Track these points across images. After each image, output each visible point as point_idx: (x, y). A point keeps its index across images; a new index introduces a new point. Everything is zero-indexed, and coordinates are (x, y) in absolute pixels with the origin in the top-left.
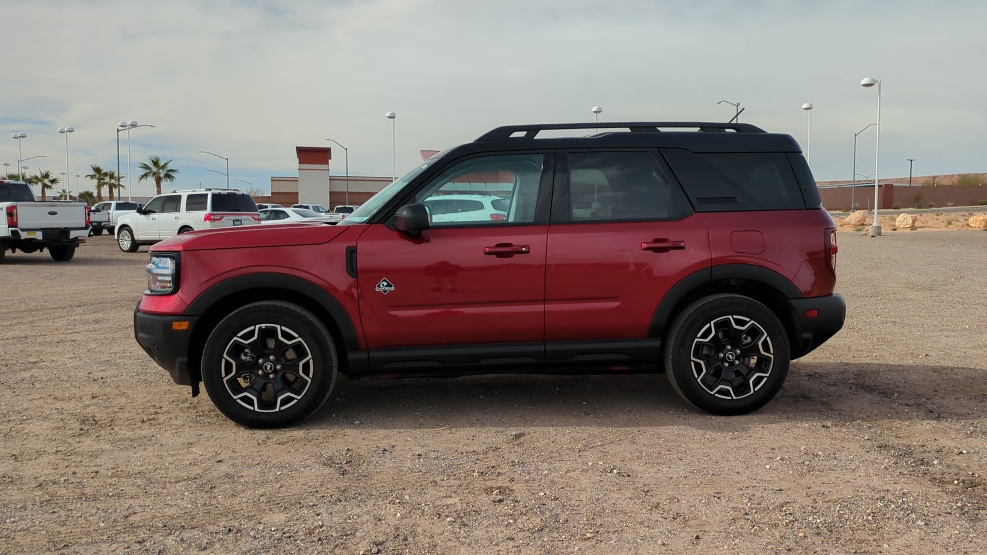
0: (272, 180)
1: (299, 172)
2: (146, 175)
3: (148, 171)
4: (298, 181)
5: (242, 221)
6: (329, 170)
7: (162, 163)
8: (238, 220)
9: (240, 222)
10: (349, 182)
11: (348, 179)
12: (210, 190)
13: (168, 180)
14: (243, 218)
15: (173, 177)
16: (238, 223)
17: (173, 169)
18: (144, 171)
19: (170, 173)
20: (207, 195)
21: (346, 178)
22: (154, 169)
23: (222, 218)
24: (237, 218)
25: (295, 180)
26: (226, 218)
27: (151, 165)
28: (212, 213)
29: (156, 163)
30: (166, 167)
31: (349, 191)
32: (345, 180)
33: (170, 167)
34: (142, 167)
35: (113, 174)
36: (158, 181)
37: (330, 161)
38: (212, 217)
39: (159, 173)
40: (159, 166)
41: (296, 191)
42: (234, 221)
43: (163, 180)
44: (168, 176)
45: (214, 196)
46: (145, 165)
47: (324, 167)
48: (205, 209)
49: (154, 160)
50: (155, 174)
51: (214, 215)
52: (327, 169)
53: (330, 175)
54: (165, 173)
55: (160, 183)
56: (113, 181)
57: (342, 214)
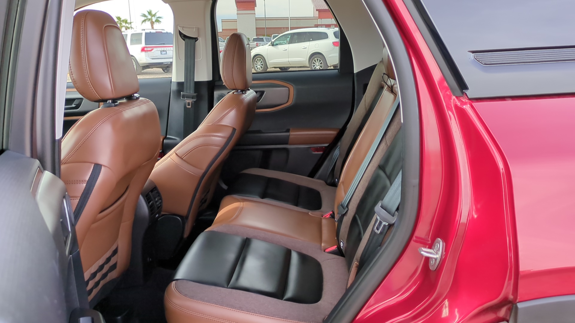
0: (222, 22)
1: (237, 16)
2: (144, 21)
3: (146, 18)
4: (237, 21)
5: (167, 51)
6: (255, 14)
7: (153, 13)
8: (164, 51)
9: (165, 52)
10: (266, 21)
11: (265, 19)
12: (144, 30)
13: (158, 23)
14: (168, 49)
15: (160, 22)
16: (164, 53)
17: (160, 16)
18: (144, 18)
19: (158, 19)
20: (142, 33)
21: (264, 19)
22: (149, 17)
23: (152, 50)
24: (163, 49)
25: (235, 21)
26: (155, 49)
27: (147, 14)
28: (145, 46)
29: (150, 13)
30: (156, 15)
31: (266, 27)
32: (264, 20)
33: (158, 15)
34: (143, 16)
35: (127, 21)
36: (152, 23)
37: (255, 8)
38: (146, 49)
39: (152, 19)
40: (152, 15)
41: (236, 28)
42: (161, 51)
43: (155, 23)
44: (157, 21)
45: (146, 33)
46: (144, 14)
47: (252, 12)
48: (141, 43)
49: (149, 11)
50: (150, 19)
51: (147, 47)
52: (254, 13)
53: (256, 17)
54: (156, 19)
55: (153, 26)
56: (127, 25)
57: (256, 42)
